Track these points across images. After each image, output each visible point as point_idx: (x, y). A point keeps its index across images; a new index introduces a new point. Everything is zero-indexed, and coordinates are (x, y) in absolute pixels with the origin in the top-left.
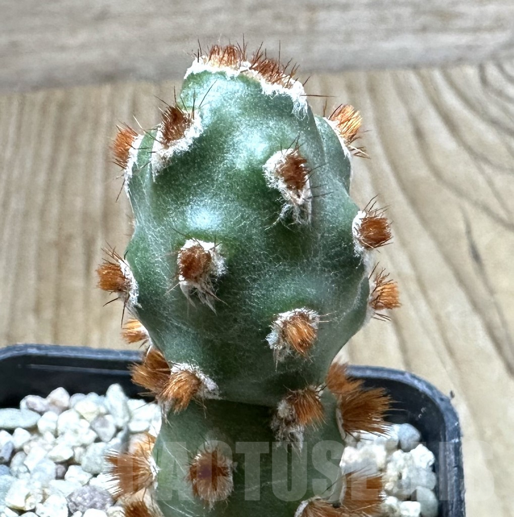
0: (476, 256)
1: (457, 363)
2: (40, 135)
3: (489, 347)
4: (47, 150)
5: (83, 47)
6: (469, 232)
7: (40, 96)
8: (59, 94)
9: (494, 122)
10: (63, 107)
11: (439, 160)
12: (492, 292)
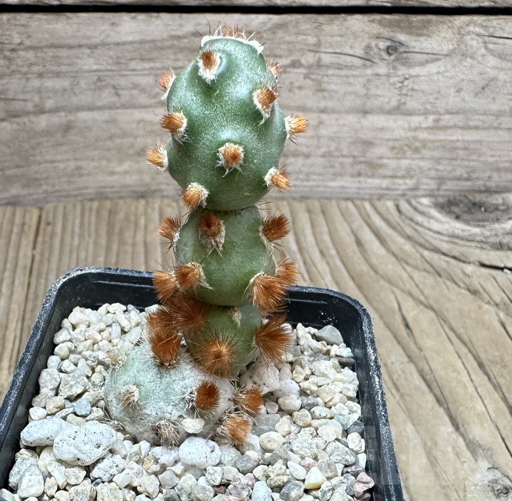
0: (407, 326)
1: (402, 396)
2: (97, 230)
3: (423, 386)
4: (103, 241)
5: (126, 172)
6: (400, 309)
7: (95, 205)
8: (108, 204)
9: (409, 238)
10: (112, 212)
11: (374, 261)
12: (420, 349)
